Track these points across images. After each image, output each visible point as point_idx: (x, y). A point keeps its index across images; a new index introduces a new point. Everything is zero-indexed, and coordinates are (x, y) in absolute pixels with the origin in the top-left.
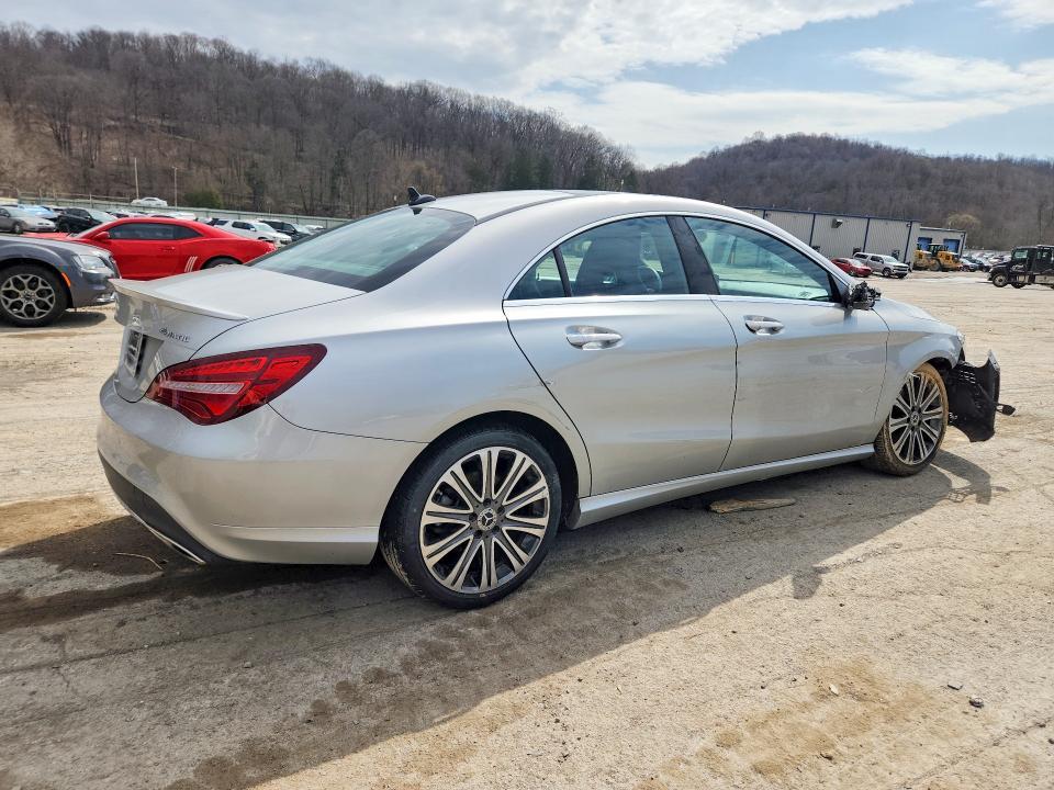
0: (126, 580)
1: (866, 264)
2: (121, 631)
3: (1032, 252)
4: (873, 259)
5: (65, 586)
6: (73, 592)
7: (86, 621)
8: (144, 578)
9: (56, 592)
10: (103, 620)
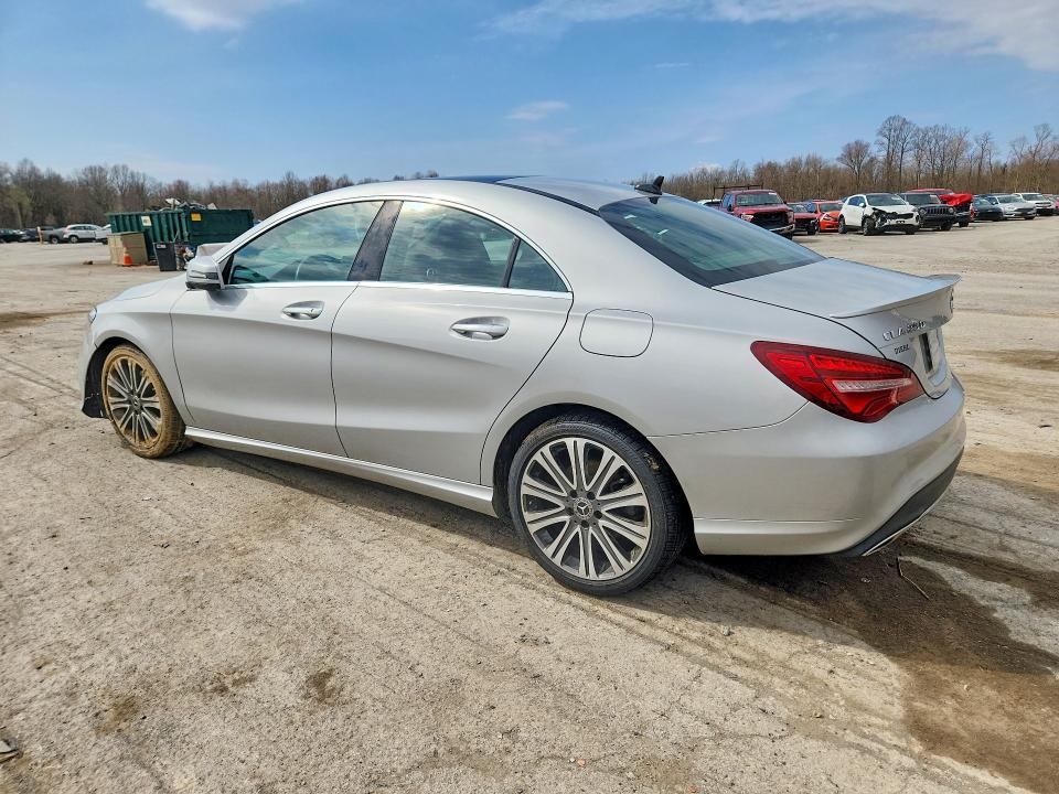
0: (932, 565)
2: (956, 533)
5: (992, 588)
6: (985, 578)
7: (980, 550)
8: (916, 560)
9: (1001, 585)
10: (965, 545)
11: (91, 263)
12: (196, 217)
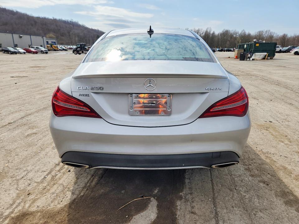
1: (35, 50)
3: (81, 45)
4: (37, 48)
11: (230, 57)
12: (257, 45)
